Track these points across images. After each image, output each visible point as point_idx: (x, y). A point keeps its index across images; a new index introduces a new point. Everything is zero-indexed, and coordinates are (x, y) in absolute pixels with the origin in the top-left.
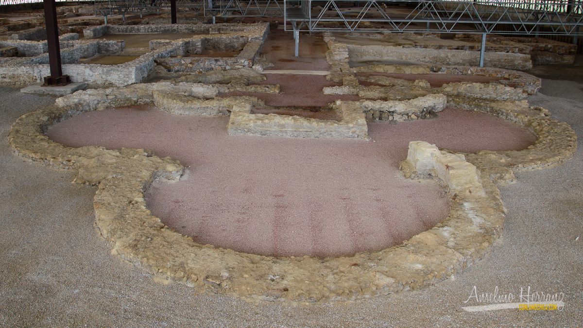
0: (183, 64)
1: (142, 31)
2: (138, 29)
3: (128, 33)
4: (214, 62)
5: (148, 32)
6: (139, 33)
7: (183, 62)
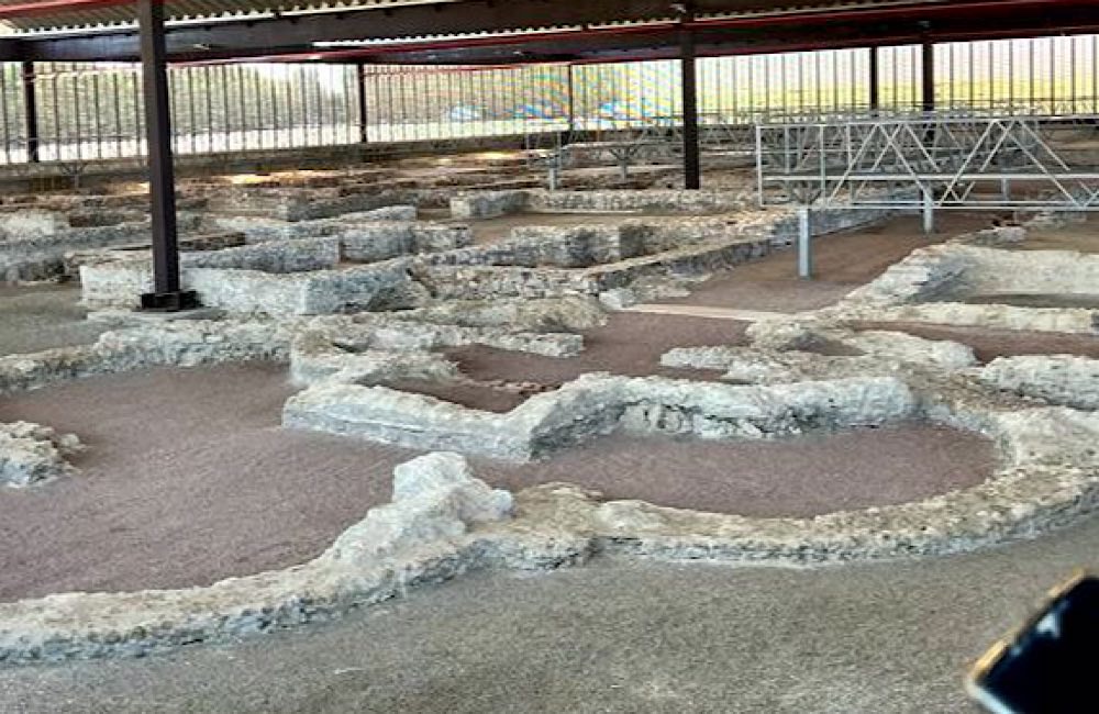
0: (459, 282)
1: (599, 207)
2: (590, 201)
3: (568, 211)
4: (520, 279)
5: (612, 208)
6: (593, 211)
7: (460, 276)
